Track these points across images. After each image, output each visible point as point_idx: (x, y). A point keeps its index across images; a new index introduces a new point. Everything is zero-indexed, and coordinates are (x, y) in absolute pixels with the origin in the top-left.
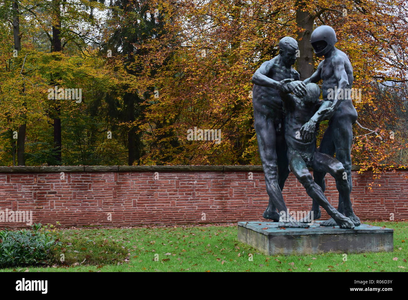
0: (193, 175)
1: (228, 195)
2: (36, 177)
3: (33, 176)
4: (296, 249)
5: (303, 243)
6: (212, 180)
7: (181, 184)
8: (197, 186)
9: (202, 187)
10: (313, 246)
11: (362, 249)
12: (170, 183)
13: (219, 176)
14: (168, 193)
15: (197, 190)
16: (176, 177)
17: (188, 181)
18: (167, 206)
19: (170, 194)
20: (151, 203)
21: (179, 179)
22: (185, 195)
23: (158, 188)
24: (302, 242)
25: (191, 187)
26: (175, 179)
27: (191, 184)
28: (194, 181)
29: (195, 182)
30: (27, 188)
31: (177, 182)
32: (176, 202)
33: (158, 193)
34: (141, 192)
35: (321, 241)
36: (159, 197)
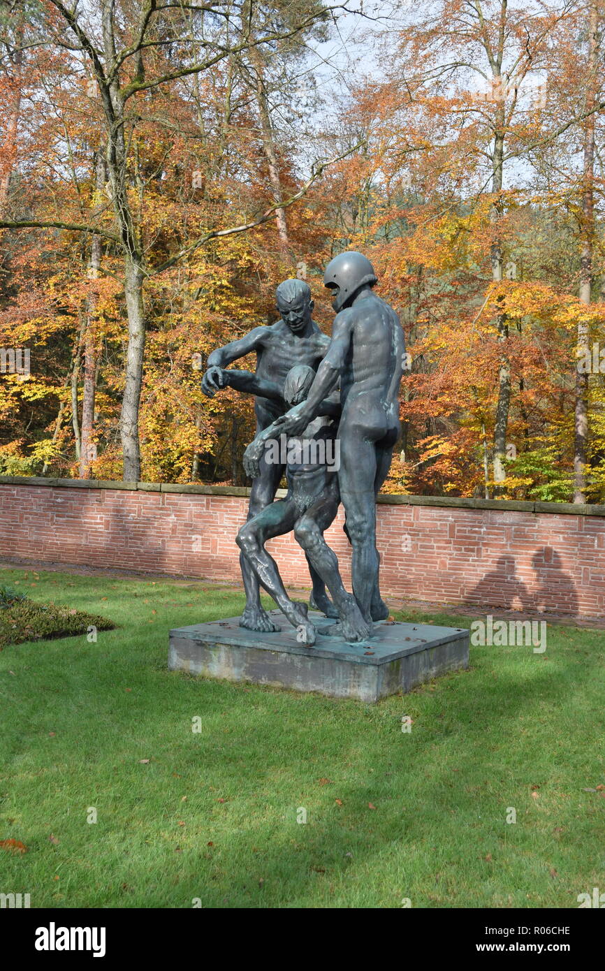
0: (480, 516)
1: (543, 558)
2: (242, 504)
3: (238, 502)
4: (208, 667)
5: (219, 657)
6: (513, 528)
7: (459, 531)
8: (485, 536)
9: (496, 539)
10: (234, 665)
11: (318, 688)
12: (439, 529)
13: (526, 521)
14: (435, 545)
15: (485, 545)
16: (450, 518)
17: (471, 526)
18: (431, 567)
19: (439, 548)
20: (406, 560)
21: (455, 521)
22: (463, 552)
23: (418, 535)
24: (217, 655)
25: (475, 538)
26: (448, 521)
27: (476, 532)
28: (480, 527)
29: (482, 530)
30: (230, 519)
31: (452, 528)
32: (448, 562)
33: (419, 544)
34: (391, 540)
35: (249, 658)
36: (420, 552)
